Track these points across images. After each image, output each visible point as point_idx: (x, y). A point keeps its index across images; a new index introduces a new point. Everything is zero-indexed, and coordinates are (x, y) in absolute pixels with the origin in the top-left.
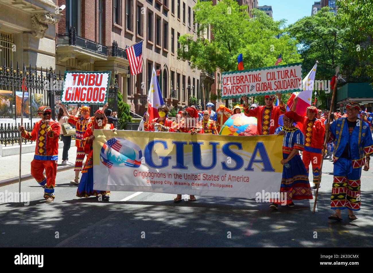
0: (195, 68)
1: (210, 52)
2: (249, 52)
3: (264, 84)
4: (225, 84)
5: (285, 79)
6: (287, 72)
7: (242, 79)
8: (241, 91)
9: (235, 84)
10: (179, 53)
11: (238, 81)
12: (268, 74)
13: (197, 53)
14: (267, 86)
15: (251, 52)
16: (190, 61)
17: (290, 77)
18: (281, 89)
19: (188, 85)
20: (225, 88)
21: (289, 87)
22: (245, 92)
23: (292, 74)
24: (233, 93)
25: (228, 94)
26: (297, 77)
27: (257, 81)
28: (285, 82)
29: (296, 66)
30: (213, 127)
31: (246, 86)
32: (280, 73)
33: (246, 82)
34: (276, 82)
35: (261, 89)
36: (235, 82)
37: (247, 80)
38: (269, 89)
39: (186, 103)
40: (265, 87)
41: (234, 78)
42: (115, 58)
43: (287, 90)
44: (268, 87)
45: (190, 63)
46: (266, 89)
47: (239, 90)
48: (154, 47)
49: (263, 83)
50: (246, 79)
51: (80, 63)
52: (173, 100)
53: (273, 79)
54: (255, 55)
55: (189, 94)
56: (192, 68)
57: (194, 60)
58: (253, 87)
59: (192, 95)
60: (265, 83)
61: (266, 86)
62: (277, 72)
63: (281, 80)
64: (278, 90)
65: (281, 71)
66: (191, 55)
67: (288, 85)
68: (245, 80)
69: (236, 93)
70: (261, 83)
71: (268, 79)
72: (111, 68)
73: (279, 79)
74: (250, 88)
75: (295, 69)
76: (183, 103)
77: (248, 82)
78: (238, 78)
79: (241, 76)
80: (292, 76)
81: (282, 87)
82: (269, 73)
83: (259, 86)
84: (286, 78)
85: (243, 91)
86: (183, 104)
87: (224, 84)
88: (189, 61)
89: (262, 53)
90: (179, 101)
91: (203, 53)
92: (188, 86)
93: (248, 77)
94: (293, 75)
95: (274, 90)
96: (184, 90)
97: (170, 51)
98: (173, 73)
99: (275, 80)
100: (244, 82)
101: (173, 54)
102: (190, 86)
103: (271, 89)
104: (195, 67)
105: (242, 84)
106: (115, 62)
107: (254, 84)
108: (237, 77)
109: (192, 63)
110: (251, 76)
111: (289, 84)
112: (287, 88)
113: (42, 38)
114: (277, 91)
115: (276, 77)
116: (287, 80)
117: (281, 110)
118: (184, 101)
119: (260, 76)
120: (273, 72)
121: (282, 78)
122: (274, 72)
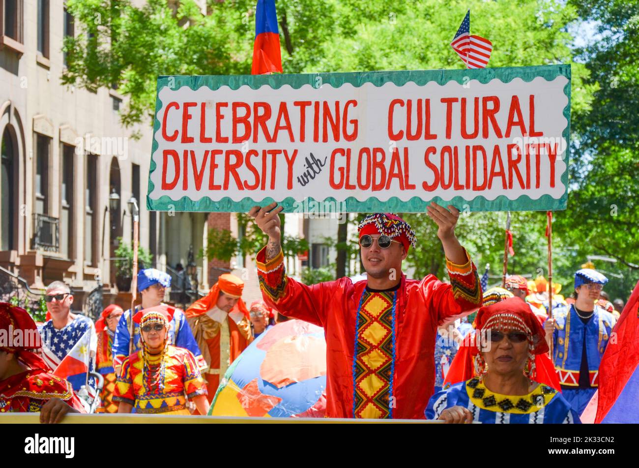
0: (138, 121)
1: (203, 56)
3: (372, 155)
4: (173, 139)
5: (479, 141)
6: (490, 105)
7: (262, 121)
8: (252, 182)
9: (226, 140)
10: (69, 57)
11: (241, 129)
12: (397, 106)
13: (148, 56)
14: (387, 164)
16: (118, 93)
17: (508, 134)
18: (458, 187)
19: (111, 192)
20: (170, 158)
21: (497, 181)
22: (273, 187)
23: (516, 119)
24: (212, 187)
25: (185, 187)
26: (540, 134)
27: (337, 139)
28: (479, 153)
29: (539, 80)
30: (187, 384)
31: (281, 159)
32: (456, 107)
33: (283, 134)
34: (432, 150)
35: (353, 181)
36: (227, 130)
37: (288, 127)
38: (395, 182)
39: (103, 273)
40: (378, 171)
41: (223, 110)
43: (490, 195)
44: (392, 175)
45: (117, 101)
46: (378, 182)
47: (244, 173)
49: (365, 150)
50: (283, 123)
52: (46, 260)
53: (417, 137)
55: (116, 232)
56: (127, 120)
57: (137, 89)
58: (313, 163)
59: (126, 240)
60: (376, 150)
61: (381, 165)
62: (443, 100)
63: (457, 141)
64: (439, 191)
65: (464, 101)
66: (125, 66)
67: (493, 174)
68: (278, 127)
69: (226, 187)
70: (355, 147)
71: (396, 132)
73: (448, 136)
74: (300, 168)
75: (532, 98)
76: (89, 271)
77: (292, 140)
78: (241, 112)
79: (257, 105)
80: (516, 129)
81: (462, 181)
82: (401, 103)
83: (344, 165)
84: (486, 135)
85: (260, 182)
86: (88, 277)
87: (170, 133)
88: (113, 92)
90: (72, 263)
91: (172, 56)
92: (112, 200)
93: (294, 113)
94: (521, 123)
95: (419, 187)
96: (94, 215)
98: (43, 142)
99: (431, 143)
100: (271, 133)
102: (119, 201)
103: (406, 185)
104: (142, 118)
105: (262, 144)
107: (323, 151)
108: (236, 105)
109: (127, 100)
110: (310, 111)
111: (497, 169)
112: (487, 184)
114: (436, 199)
115: (438, 125)
116: (490, 143)
117: (458, 293)
118: (94, 265)
119: (352, 113)
120: (420, 101)
121: (464, 135)
122: (428, 101)
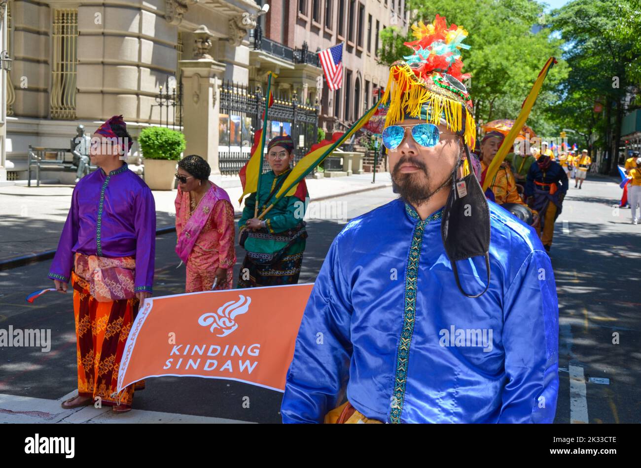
2: (488, 59)
15: (491, 58)
42: (305, 66)
48: (354, 50)
51: (261, 73)
54: (498, 62)
72: (298, 80)
89: (507, 59)
97: (364, 49)
101: (369, 54)
106: (304, 71)
113: (239, 46)
